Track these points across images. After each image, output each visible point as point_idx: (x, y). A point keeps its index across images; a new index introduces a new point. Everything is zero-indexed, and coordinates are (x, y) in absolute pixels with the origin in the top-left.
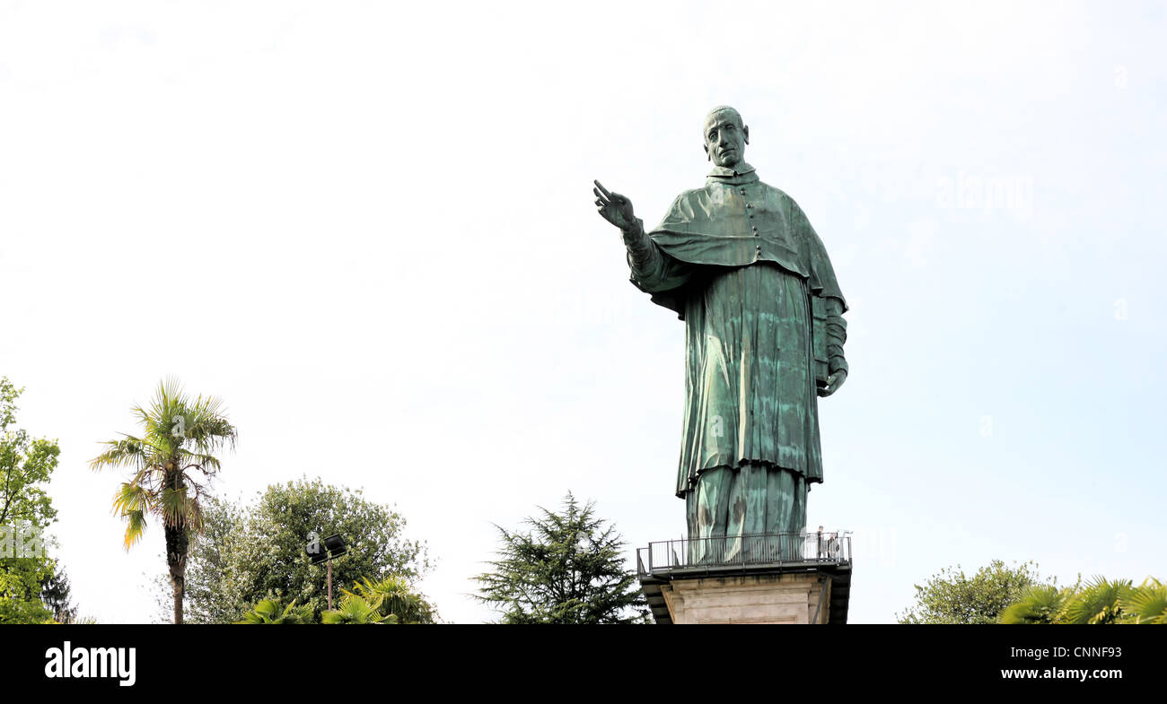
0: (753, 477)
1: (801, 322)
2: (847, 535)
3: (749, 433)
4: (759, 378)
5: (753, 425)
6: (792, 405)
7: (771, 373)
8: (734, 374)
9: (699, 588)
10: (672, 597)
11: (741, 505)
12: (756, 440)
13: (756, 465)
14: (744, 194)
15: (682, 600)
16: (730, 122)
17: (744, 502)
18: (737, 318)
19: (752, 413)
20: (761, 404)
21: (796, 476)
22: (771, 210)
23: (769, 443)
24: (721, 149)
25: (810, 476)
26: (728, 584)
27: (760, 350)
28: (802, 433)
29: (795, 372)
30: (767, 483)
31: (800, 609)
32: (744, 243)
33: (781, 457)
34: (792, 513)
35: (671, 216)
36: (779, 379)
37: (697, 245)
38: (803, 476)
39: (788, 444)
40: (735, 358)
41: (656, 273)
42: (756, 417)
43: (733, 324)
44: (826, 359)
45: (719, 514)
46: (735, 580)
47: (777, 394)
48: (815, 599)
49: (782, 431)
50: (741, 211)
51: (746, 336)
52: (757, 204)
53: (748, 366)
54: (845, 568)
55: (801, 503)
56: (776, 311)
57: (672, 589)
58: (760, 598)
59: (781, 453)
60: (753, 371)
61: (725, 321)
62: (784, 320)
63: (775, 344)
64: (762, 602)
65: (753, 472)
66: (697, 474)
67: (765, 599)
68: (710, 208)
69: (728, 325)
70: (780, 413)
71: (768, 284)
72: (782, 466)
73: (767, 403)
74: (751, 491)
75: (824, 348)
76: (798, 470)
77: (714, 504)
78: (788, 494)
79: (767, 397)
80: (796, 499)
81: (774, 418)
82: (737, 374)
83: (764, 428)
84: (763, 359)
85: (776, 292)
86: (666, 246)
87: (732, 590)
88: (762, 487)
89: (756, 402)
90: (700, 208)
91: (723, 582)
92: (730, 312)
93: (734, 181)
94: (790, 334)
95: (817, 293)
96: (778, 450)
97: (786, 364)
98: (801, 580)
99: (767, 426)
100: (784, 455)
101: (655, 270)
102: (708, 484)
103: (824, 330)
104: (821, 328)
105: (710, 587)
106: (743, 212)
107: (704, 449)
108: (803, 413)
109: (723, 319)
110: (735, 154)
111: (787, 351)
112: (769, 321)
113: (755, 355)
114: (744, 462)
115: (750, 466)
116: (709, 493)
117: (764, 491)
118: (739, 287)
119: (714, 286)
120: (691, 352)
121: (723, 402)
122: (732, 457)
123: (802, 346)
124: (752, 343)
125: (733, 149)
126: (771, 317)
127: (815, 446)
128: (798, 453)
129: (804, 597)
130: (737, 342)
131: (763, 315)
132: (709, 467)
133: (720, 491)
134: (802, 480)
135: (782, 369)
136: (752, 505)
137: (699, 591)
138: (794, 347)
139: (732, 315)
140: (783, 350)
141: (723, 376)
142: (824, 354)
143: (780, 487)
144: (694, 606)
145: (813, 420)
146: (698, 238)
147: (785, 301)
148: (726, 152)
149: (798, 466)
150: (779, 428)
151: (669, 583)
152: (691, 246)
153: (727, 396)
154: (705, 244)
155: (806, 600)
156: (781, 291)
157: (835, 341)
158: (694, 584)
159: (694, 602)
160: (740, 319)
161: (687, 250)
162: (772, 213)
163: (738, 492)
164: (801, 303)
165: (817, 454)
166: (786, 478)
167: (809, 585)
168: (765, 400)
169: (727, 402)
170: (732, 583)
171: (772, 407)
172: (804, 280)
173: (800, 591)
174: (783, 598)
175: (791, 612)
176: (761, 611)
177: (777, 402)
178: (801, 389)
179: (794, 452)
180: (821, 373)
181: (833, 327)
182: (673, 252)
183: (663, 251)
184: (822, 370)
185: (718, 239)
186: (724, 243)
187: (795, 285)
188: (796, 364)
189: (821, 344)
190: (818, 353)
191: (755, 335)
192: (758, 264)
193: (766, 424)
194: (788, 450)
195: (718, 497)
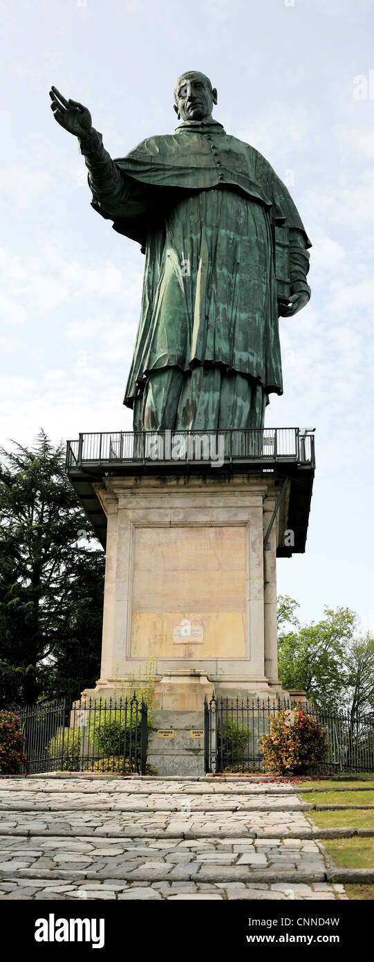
0: (206, 379)
1: (262, 241)
2: (309, 433)
3: (203, 335)
4: (216, 287)
5: (208, 328)
6: (250, 314)
7: (230, 284)
8: (190, 283)
9: (136, 487)
10: (105, 496)
11: (192, 407)
12: (210, 342)
13: (210, 367)
14: (210, 139)
15: (117, 500)
16: (200, 80)
17: (194, 403)
18: (196, 234)
19: (207, 318)
20: (217, 310)
21: (253, 382)
22: (235, 151)
23: (224, 347)
24: (189, 103)
25: (268, 385)
26: (169, 484)
27: (218, 261)
28: (262, 343)
29: (255, 284)
30: (221, 388)
31: (252, 514)
32: (207, 172)
33: (237, 361)
34: (247, 421)
35: (136, 151)
36: (237, 288)
38: (261, 384)
39: (246, 350)
40: (192, 269)
41: (116, 192)
42: (211, 321)
43: (191, 239)
44: (288, 280)
45: (167, 417)
46: (178, 479)
47: (235, 303)
48: (271, 505)
49: (239, 337)
50: (205, 150)
51: (205, 249)
52: (223, 146)
53: (205, 274)
54: (307, 467)
55: (258, 410)
56: (237, 229)
57: (104, 487)
58: (208, 501)
59: (237, 358)
60: (210, 279)
61: (184, 238)
62: (245, 238)
63: (235, 259)
64: (209, 505)
65: (205, 375)
66: (145, 376)
67: (212, 502)
68: (175, 147)
69: (187, 241)
70: (238, 320)
71: (229, 206)
72: (238, 370)
73: (224, 309)
74: (202, 393)
75: (286, 271)
76: (255, 375)
77: (161, 406)
78: (244, 399)
79: (224, 304)
80: (253, 407)
81: (231, 325)
82: (194, 284)
83: (219, 331)
84: (221, 269)
85: (238, 213)
86: (130, 171)
87: (174, 490)
88: (214, 390)
89: (212, 308)
90: (166, 147)
91: (164, 480)
92: (189, 229)
93: (200, 130)
94: (251, 250)
95: (280, 223)
96: (233, 355)
97: (245, 277)
98: (254, 481)
99: (222, 330)
100: (241, 360)
101: (115, 188)
102: (156, 386)
103: (286, 256)
104: (283, 254)
105: (148, 486)
106: (208, 152)
107: (154, 351)
109: (182, 238)
110: (203, 108)
111: (248, 265)
112: (229, 238)
113: (213, 265)
114: (195, 363)
115: (202, 369)
116: (156, 396)
117: (217, 395)
118: (200, 207)
119: (175, 211)
120: (149, 273)
121: (176, 308)
122: (183, 359)
123: (263, 261)
124: (210, 255)
125: (202, 104)
126: (232, 235)
127: (275, 357)
128: (256, 359)
129: (258, 500)
130: (195, 255)
131: (223, 232)
132: (158, 368)
133: (169, 393)
134: (259, 389)
135: (241, 281)
136: (203, 408)
137: (136, 491)
138: (254, 262)
139: (191, 232)
140: (242, 264)
141: (179, 286)
142: (287, 276)
143: (234, 391)
144: (130, 506)
145: (273, 333)
146: (162, 167)
147: (246, 223)
148: (193, 106)
149: (255, 372)
150: (236, 334)
151: (102, 481)
152: (153, 174)
153: (181, 303)
154: (167, 172)
155: (260, 503)
156: (243, 214)
157: (297, 268)
158: (130, 482)
159: (130, 503)
160: (199, 235)
161: (150, 176)
162: (237, 154)
163: (189, 394)
164: (264, 226)
165: (276, 364)
166: (242, 384)
167: (265, 488)
168: (221, 306)
169: (181, 309)
170: (174, 483)
171: (229, 316)
172: (266, 209)
173: (253, 493)
174: (233, 500)
175: (243, 516)
176: (208, 515)
177: (234, 310)
178: (261, 301)
179: (251, 359)
180: (283, 292)
181: (296, 256)
182: (135, 177)
183: (124, 173)
184: (283, 290)
185: (180, 168)
186: (187, 171)
187: (258, 210)
188: (256, 278)
189: (283, 267)
190: (280, 275)
191: (214, 248)
192: (220, 187)
193: (221, 328)
194: (245, 355)
195: (167, 399)
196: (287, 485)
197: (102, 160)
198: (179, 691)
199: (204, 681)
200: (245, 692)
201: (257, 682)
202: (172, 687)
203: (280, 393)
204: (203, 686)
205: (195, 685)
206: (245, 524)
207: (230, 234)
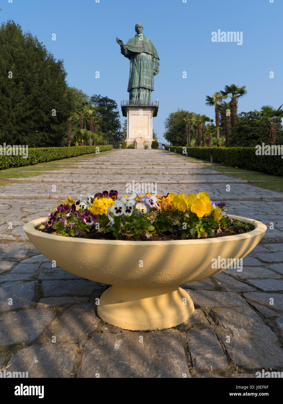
0: (142, 90)
1: (151, 63)
4: (144, 73)
5: (142, 81)
6: (149, 77)
8: (139, 71)
12: (143, 83)
15: (128, 111)
16: (140, 26)
21: (149, 90)
22: (147, 42)
23: (145, 84)
29: (150, 72)
32: (141, 48)
36: (147, 73)
40: (139, 68)
45: (135, 96)
48: (152, 112)
49: (147, 82)
52: (144, 41)
54: (157, 107)
55: (150, 94)
57: (127, 108)
58: (142, 111)
60: (142, 71)
61: (138, 62)
62: (148, 63)
66: (132, 88)
70: (147, 79)
71: (145, 56)
72: (147, 88)
74: (141, 92)
76: (150, 88)
78: (148, 93)
79: (145, 76)
84: (144, 69)
85: (147, 58)
86: (128, 48)
89: (143, 77)
92: (139, 60)
95: (154, 57)
102: (133, 90)
103: (155, 64)
106: (142, 44)
107: (133, 84)
108: (151, 79)
116: (133, 92)
117: (144, 92)
118: (141, 56)
120: (131, 66)
122: (138, 86)
123: (151, 67)
125: (140, 31)
130: (140, 66)
132: (134, 88)
136: (141, 94)
140: (148, 68)
145: (153, 80)
146: (133, 47)
147: (149, 59)
155: (150, 112)
157: (157, 66)
158: (131, 108)
159: (130, 111)
163: (139, 92)
164: (151, 59)
165: (153, 86)
166: (148, 90)
169: (138, 76)
172: (152, 55)
173: (149, 110)
174: (146, 111)
175: (148, 114)
178: (151, 74)
181: (157, 63)
183: (127, 50)
184: (154, 71)
185: (137, 47)
187: (150, 56)
188: (150, 70)
189: (154, 66)
190: (154, 68)
191: (143, 65)
192: (144, 53)
193: (144, 81)
194: (148, 85)
195: (135, 93)
196: (154, 109)
199: (142, 138)
200: (148, 140)
201: (149, 138)
202: (138, 139)
206: (148, 115)
207: (146, 62)
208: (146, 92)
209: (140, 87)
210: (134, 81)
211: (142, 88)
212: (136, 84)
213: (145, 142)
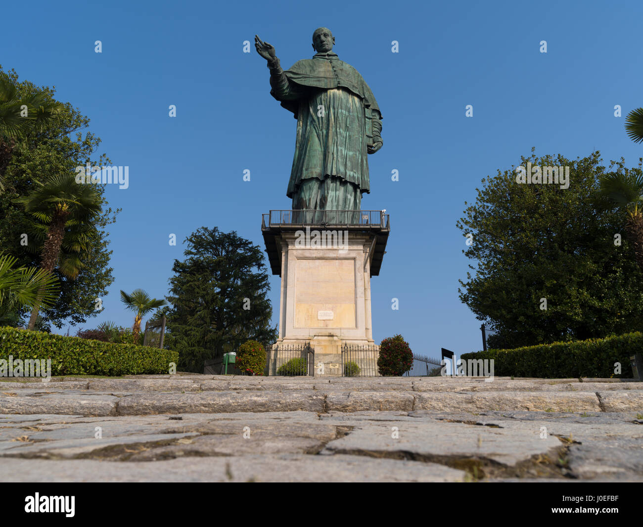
0: (332, 185)
1: (359, 116)
3: (331, 162)
4: (337, 138)
5: (333, 159)
6: (354, 153)
7: (344, 137)
8: (323, 136)
10: (281, 243)
12: (335, 166)
14: (332, 63)
15: (287, 245)
16: (327, 33)
17: (326, 197)
18: (326, 111)
20: (338, 149)
21: (356, 187)
22: (345, 69)
23: (342, 169)
24: (321, 44)
25: (363, 189)
27: (338, 126)
28: (359, 167)
29: (356, 137)
30: (340, 189)
31: (358, 254)
32: (331, 80)
33: (348, 176)
34: (353, 206)
37: (307, 79)
38: (359, 188)
39: (352, 171)
40: (324, 128)
41: (285, 88)
42: (335, 155)
43: (324, 114)
45: (311, 204)
47: (346, 147)
48: (367, 249)
49: (349, 164)
50: (330, 69)
51: (331, 119)
52: (338, 67)
54: (385, 231)
55: (358, 202)
56: (347, 109)
57: (281, 238)
59: (348, 174)
60: (334, 134)
62: (351, 114)
63: (346, 125)
65: (332, 183)
66: (299, 182)
70: (348, 156)
71: (343, 97)
72: (348, 180)
74: (330, 192)
75: (371, 131)
76: (357, 184)
77: (308, 197)
78: (351, 195)
79: (341, 147)
80: (355, 200)
81: (345, 158)
82: (325, 136)
83: (339, 161)
84: (340, 129)
85: (347, 101)
86: (291, 77)
88: (336, 190)
89: (335, 148)
93: (327, 57)
94: (354, 120)
95: (368, 106)
96: (346, 173)
97: (352, 133)
100: (350, 175)
102: (306, 187)
103: (371, 123)
104: (369, 122)
108: (360, 158)
110: (328, 46)
111: (352, 128)
112: (343, 114)
113: (336, 127)
115: (330, 179)
116: (305, 192)
117: (338, 193)
120: (300, 129)
121: (317, 148)
122: (320, 174)
123: (360, 126)
124: (334, 122)
125: (327, 44)
128: (357, 175)
129: (361, 247)
131: (340, 111)
132: (307, 178)
133: (313, 191)
134: (359, 190)
135: (349, 136)
136: (331, 199)
138: (356, 127)
140: (350, 127)
141: (318, 137)
142: (371, 134)
144: (294, 248)
145: (365, 162)
146: (308, 76)
147: (352, 106)
148: (323, 45)
150: (347, 163)
152: (303, 79)
153: (319, 146)
154: (311, 79)
156: (350, 102)
157: (376, 129)
159: (294, 246)
160: (328, 111)
161: (301, 80)
162: (345, 71)
163: (323, 192)
164: (360, 108)
165: (367, 178)
166: (350, 188)
167: (364, 241)
169: (319, 149)
171: (343, 153)
172: (361, 99)
175: (353, 255)
176: (334, 254)
177: (346, 151)
178: (359, 146)
179: (355, 175)
180: (370, 142)
181: (375, 123)
182: (294, 80)
183: (289, 79)
184: (370, 140)
185: (318, 77)
186: (321, 79)
187: (356, 99)
188: (357, 134)
189: (369, 129)
190: (368, 133)
191: (336, 119)
192: (338, 88)
193: (340, 159)
194: (352, 173)
195: (312, 194)
196: (376, 239)
197: (279, 72)
198: (323, 343)
199: (335, 338)
201: (362, 340)
202: (319, 342)
203: (369, 193)
204: (335, 341)
205: (332, 341)
206: (354, 259)
207: (344, 112)
208: (346, 191)
209: (327, 176)
210: (309, 161)
211: (335, 179)
212: (315, 169)
213: (346, 349)
